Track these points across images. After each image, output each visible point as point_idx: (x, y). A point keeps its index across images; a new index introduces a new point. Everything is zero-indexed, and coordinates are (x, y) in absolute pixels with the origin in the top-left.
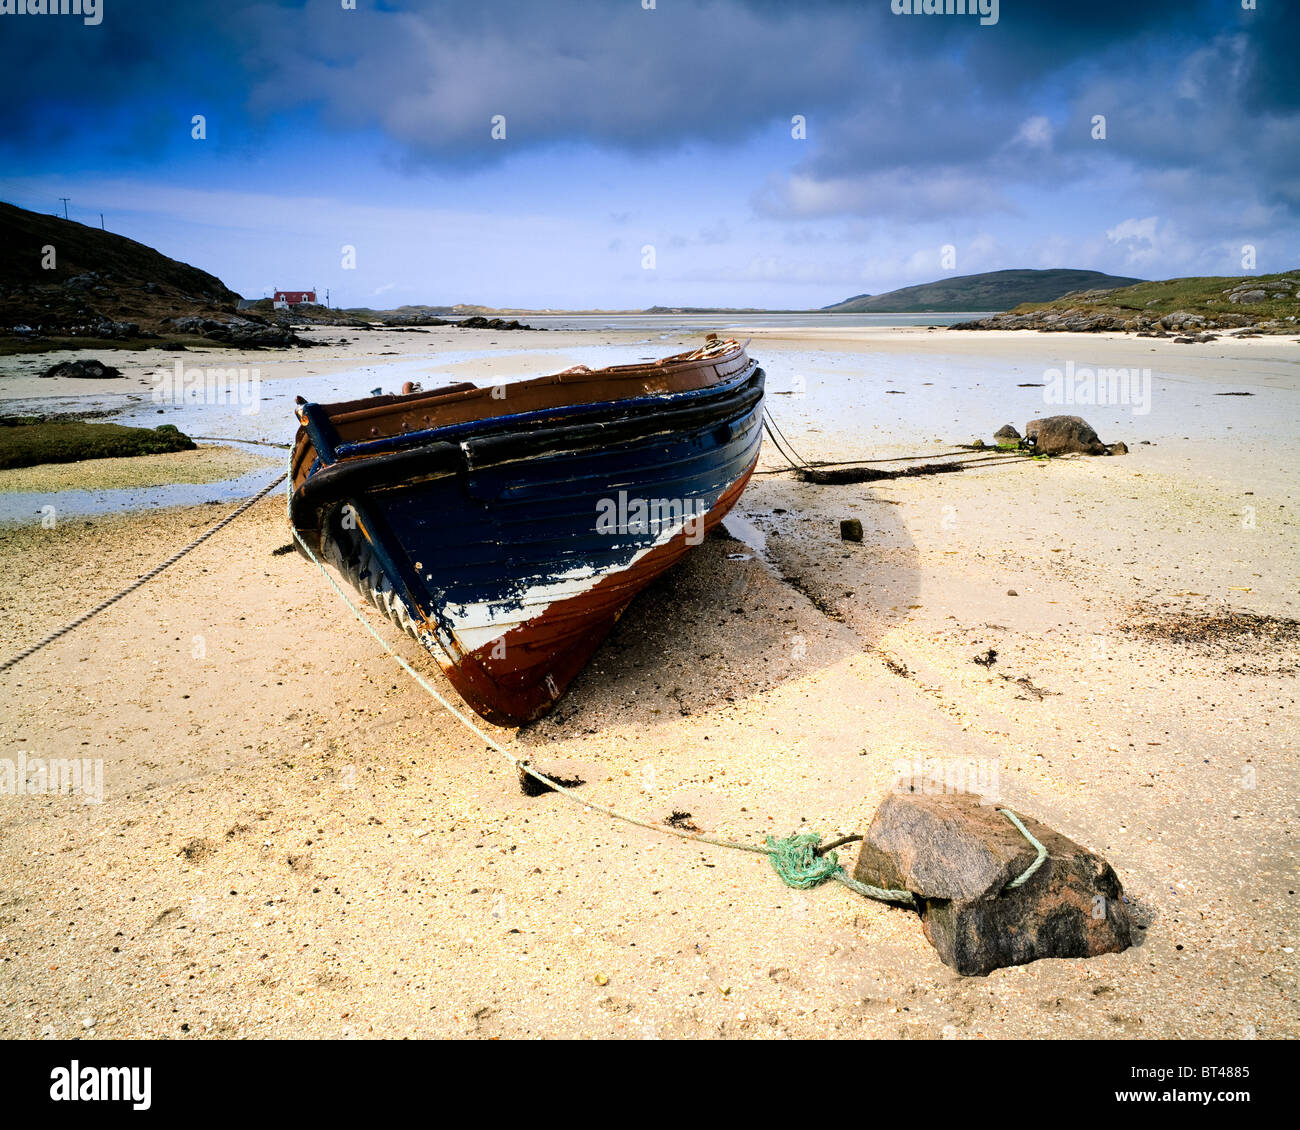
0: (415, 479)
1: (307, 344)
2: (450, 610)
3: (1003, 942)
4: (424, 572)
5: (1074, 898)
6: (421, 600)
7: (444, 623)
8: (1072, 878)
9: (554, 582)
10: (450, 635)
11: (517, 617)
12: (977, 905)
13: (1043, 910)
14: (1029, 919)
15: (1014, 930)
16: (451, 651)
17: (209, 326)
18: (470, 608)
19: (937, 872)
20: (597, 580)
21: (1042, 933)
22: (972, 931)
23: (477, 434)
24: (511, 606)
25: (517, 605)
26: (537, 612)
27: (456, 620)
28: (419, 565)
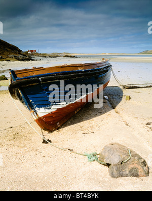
0: (30, 85)
1: (33, 60)
2: (37, 109)
3: (121, 173)
4: (32, 102)
5: (136, 166)
6: (31, 107)
7: (35, 111)
8: (136, 162)
9: (58, 105)
10: (36, 113)
11: (50, 111)
12: (116, 165)
13: (130, 168)
14: (127, 169)
15: (123, 171)
16: (36, 116)
17: (15, 57)
18: (41, 109)
19: (110, 159)
20: (67, 105)
21: (129, 172)
22: (115, 170)
23: (43, 76)
24: (49, 109)
25: (50, 108)
26: (54, 110)
27: (38, 111)
28: (31, 100)
